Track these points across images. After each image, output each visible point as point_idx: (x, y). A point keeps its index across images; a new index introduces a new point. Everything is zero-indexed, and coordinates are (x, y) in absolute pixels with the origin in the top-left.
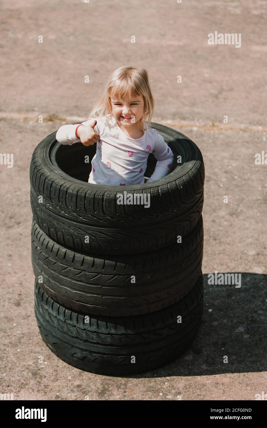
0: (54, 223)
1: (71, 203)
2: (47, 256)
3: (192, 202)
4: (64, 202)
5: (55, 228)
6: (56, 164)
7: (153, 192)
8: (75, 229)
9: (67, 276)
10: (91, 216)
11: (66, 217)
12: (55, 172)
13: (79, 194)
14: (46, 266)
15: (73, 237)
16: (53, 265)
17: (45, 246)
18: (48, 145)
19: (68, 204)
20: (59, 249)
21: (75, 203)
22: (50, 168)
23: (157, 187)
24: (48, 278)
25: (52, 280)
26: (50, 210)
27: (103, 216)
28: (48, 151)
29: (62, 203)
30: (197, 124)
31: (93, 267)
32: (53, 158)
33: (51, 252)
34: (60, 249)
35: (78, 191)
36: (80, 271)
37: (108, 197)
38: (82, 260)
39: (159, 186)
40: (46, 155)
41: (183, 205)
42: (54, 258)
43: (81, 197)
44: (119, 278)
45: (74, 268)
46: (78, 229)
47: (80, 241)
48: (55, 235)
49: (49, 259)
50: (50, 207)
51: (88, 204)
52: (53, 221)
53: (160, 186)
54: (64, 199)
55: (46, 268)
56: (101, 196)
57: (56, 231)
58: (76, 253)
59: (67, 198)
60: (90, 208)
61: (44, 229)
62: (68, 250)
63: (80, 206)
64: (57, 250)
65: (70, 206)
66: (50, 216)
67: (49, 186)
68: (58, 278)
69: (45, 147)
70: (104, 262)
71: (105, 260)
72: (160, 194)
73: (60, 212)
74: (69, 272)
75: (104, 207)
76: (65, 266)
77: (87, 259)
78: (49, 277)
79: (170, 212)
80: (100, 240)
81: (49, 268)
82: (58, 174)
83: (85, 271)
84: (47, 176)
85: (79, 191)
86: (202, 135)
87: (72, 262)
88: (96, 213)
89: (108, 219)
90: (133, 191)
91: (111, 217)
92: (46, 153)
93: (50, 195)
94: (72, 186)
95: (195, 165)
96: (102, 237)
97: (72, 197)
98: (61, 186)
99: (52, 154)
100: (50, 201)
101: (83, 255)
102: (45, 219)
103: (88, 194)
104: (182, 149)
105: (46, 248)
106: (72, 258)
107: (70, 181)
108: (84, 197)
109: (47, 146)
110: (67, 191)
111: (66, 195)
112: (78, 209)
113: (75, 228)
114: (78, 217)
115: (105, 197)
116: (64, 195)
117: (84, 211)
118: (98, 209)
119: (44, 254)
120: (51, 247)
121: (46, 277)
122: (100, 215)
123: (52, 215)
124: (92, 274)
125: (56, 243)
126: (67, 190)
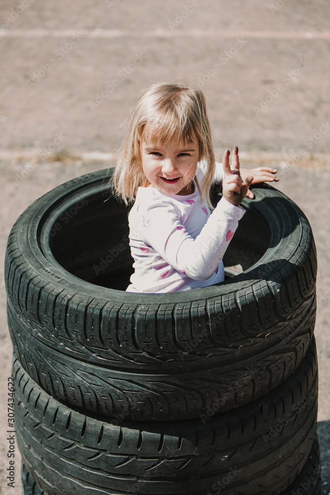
0: (47, 362)
1: (74, 328)
2: (38, 421)
3: (297, 315)
4: (63, 327)
5: (49, 373)
6: (50, 252)
7: (226, 304)
8: (85, 375)
9: (74, 460)
10: (113, 353)
11: (67, 353)
12: (47, 269)
13: (90, 311)
14: (37, 439)
15: (81, 390)
16: (49, 437)
17: (32, 403)
18: (36, 217)
19: (69, 329)
20: (58, 409)
21: (83, 328)
22: (37, 261)
23: (233, 293)
24: (40, 460)
25: (47, 464)
26: (39, 339)
27: (134, 351)
28: (37, 228)
29: (59, 328)
30: (286, 156)
31: (119, 444)
32: (45, 240)
33: (44, 415)
34: (60, 410)
35: (88, 305)
36: (97, 451)
37: (142, 316)
38: (99, 431)
39: (236, 291)
40: (32, 236)
41: (281, 323)
42: (50, 426)
43: (93, 316)
44: (167, 465)
45: (85, 446)
46: (90, 376)
47: (94, 396)
48: (50, 385)
49: (40, 427)
50: (39, 334)
51: (106, 329)
52: (45, 360)
53: (238, 290)
54: (63, 321)
55: (36, 442)
56: (129, 314)
57: (50, 377)
58: (88, 417)
59: (68, 318)
60: (111, 338)
61: (31, 371)
62: (73, 412)
63: (92, 334)
64: (54, 412)
65: (74, 334)
66: (39, 349)
67: (36, 297)
68: (58, 462)
69: (30, 221)
70: (140, 435)
71: (141, 431)
72: (240, 307)
73: (56, 345)
74: (76, 452)
75: (136, 335)
76: (69, 441)
77: (109, 430)
78: (42, 458)
79: (259, 337)
80: (131, 395)
81: (41, 443)
82: (52, 273)
83: (105, 451)
84: (31, 277)
85: (90, 305)
86: (295, 175)
87: (82, 435)
88: (121, 346)
89: (144, 357)
90: (189, 302)
91: (149, 353)
92: (32, 232)
93: (38, 313)
94: (77, 296)
95: (299, 245)
96: (135, 389)
97: (77, 317)
98: (58, 295)
99: (43, 232)
100: (38, 323)
101: (101, 422)
102: (31, 355)
103: (106, 311)
104: (274, 216)
105: (35, 407)
106: (82, 427)
107: (72, 286)
108: (98, 316)
109: (34, 219)
110: (67, 306)
111: (66, 313)
112: (88, 340)
113: (84, 373)
114: (90, 353)
115: (137, 317)
116: (63, 314)
117: (100, 342)
118: (126, 339)
119: (32, 417)
120: (44, 405)
121: (38, 458)
122: (130, 351)
123: (43, 349)
124: (119, 456)
125: (52, 397)
126: (67, 303)
